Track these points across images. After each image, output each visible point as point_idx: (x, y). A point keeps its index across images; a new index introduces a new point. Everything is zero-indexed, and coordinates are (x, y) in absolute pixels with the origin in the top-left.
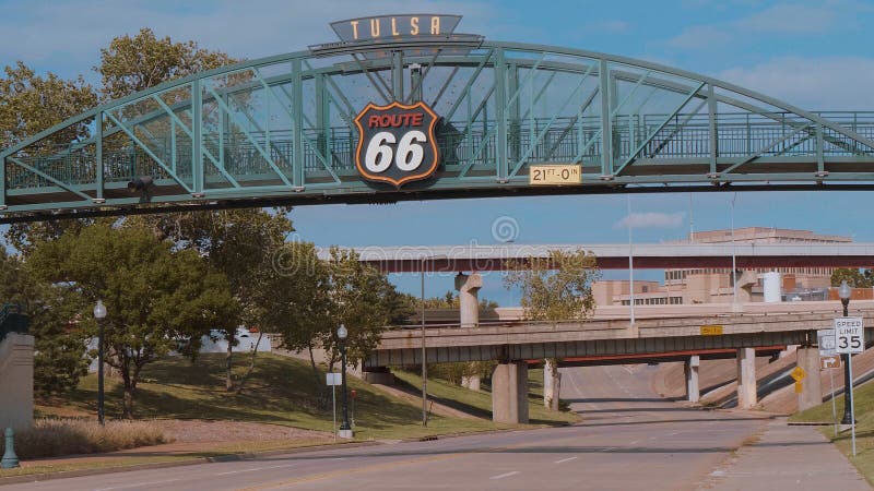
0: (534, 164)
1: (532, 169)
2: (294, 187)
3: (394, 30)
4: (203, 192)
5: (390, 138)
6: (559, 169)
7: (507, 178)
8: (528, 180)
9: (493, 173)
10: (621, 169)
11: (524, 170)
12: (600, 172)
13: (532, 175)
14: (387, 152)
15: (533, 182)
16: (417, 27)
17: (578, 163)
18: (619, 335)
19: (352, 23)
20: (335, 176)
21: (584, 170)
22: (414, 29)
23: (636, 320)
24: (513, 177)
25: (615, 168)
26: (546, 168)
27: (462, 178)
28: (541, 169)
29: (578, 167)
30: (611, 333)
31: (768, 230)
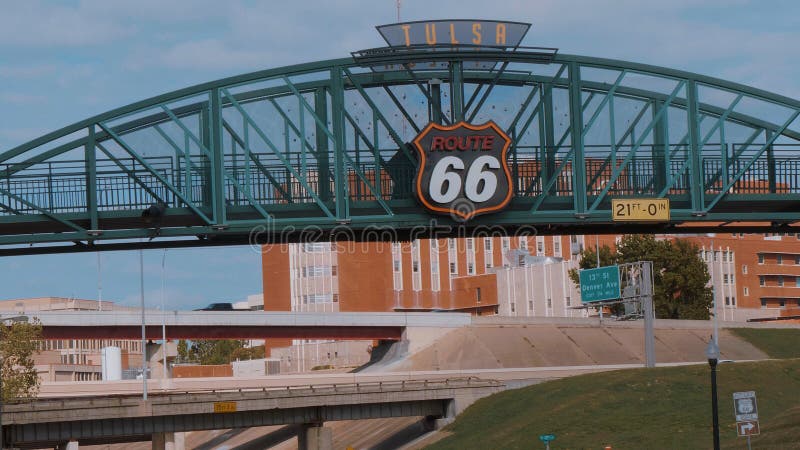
0: (616, 197)
1: (615, 202)
2: (338, 219)
3: (453, 38)
4: (226, 223)
5: (458, 163)
6: (645, 203)
7: (587, 213)
8: (610, 216)
9: (570, 206)
10: (714, 203)
11: (606, 204)
12: (690, 208)
13: (616, 209)
14: (455, 180)
15: (616, 218)
16: (478, 35)
17: (666, 196)
18: (130, 413)
19: (404, 27)
20: (386, 207)
21: (673, 205)
22: (476, 37)
23: (149, 395)
24: (592, 211)
25: (707, 204)
26: (631, 202)
27: (535, 212)
28: (625, 202)
29: (666, 202)
30: (122, 410)
31: (64, 300)
